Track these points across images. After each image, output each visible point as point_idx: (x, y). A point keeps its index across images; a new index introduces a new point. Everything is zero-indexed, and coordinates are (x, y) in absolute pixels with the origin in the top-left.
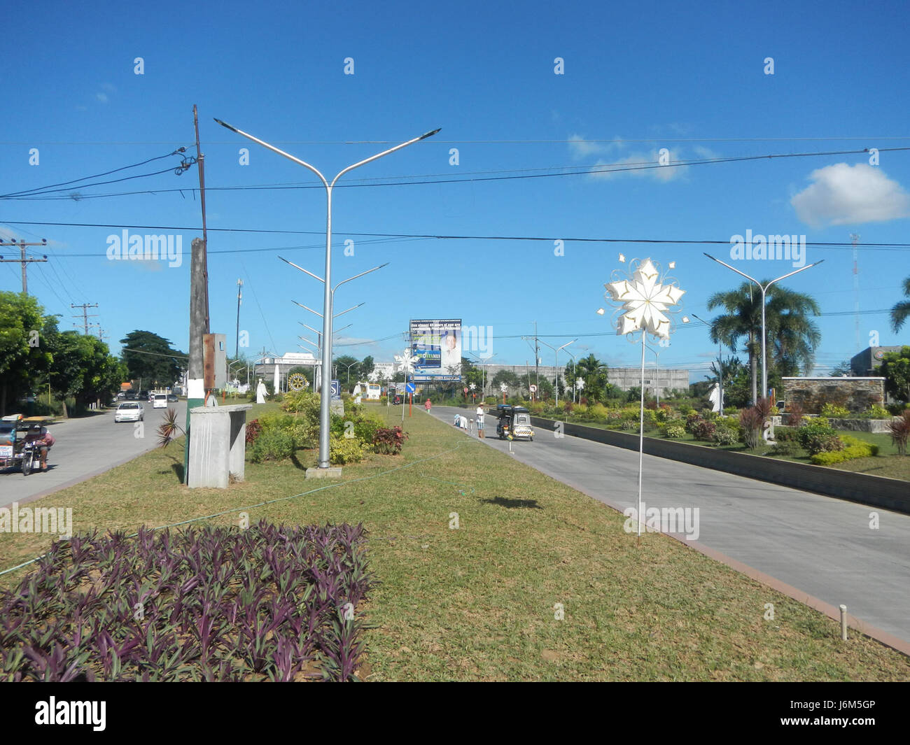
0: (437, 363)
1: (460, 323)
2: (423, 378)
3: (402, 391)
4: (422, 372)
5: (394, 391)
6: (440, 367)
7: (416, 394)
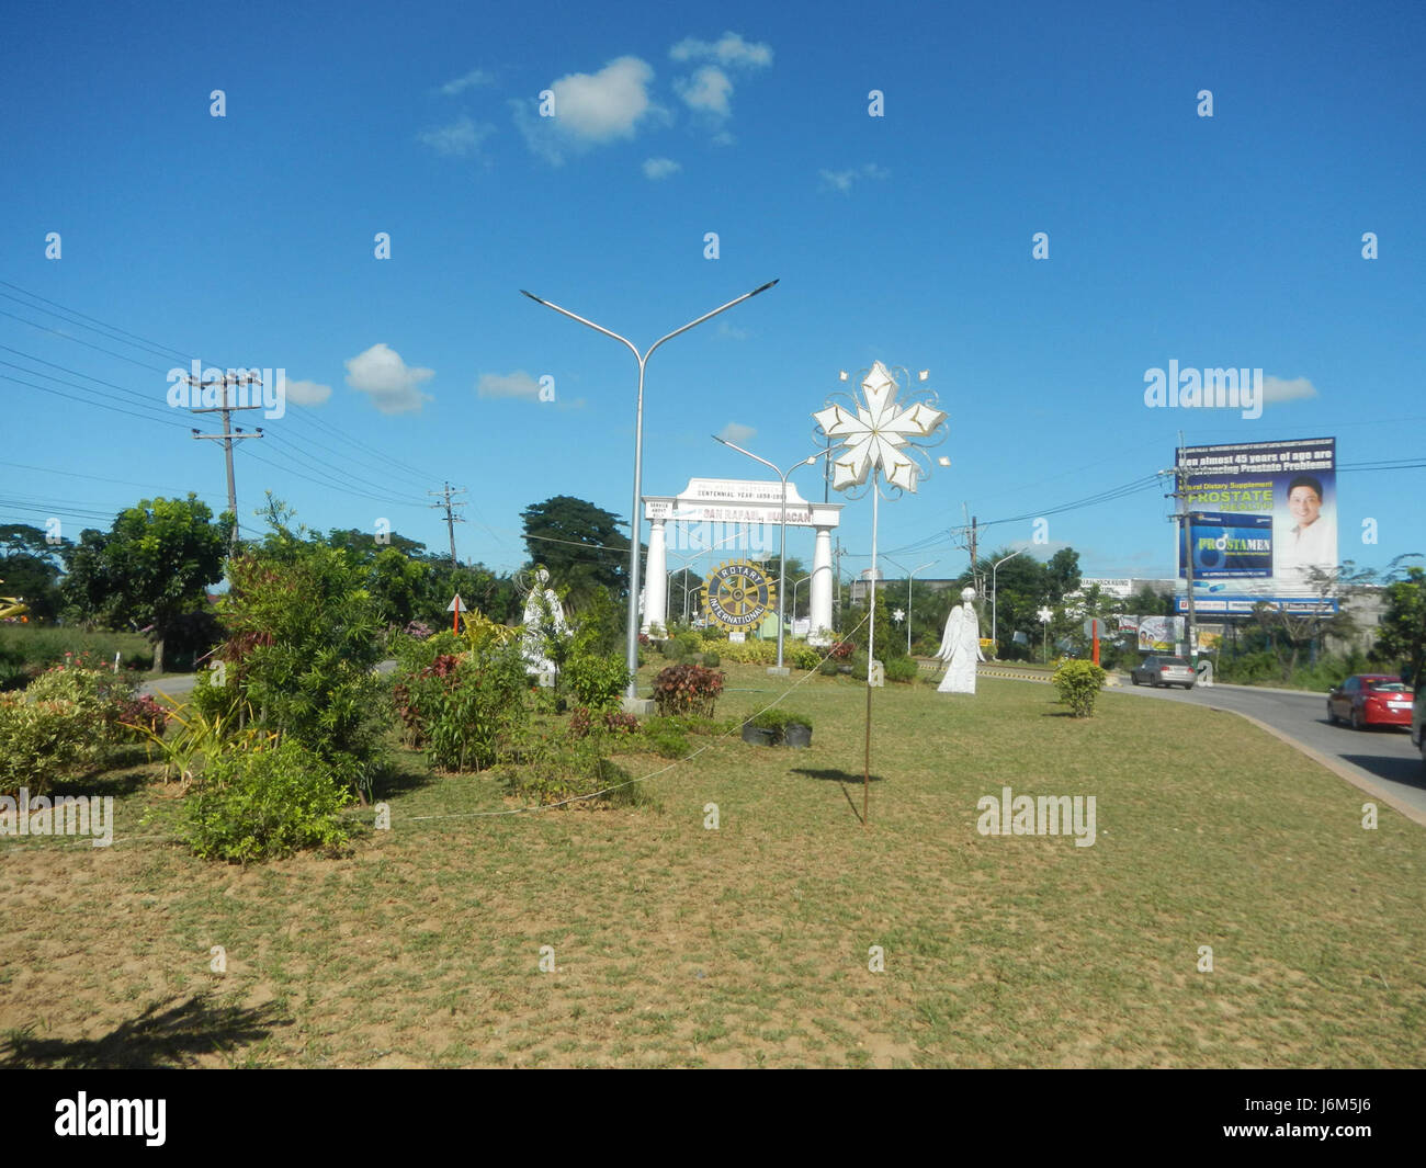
0: (1260, 564)
1: (1331, 447)
2: (1219, 606)
3: (1157, 639)
4: (1213, 589)
5: (1133, 638)
6: (1270, 574)
7: (1203, 648)
